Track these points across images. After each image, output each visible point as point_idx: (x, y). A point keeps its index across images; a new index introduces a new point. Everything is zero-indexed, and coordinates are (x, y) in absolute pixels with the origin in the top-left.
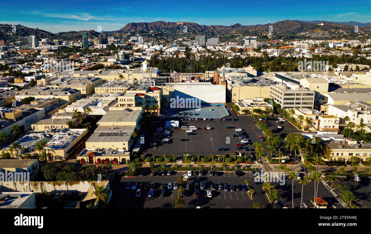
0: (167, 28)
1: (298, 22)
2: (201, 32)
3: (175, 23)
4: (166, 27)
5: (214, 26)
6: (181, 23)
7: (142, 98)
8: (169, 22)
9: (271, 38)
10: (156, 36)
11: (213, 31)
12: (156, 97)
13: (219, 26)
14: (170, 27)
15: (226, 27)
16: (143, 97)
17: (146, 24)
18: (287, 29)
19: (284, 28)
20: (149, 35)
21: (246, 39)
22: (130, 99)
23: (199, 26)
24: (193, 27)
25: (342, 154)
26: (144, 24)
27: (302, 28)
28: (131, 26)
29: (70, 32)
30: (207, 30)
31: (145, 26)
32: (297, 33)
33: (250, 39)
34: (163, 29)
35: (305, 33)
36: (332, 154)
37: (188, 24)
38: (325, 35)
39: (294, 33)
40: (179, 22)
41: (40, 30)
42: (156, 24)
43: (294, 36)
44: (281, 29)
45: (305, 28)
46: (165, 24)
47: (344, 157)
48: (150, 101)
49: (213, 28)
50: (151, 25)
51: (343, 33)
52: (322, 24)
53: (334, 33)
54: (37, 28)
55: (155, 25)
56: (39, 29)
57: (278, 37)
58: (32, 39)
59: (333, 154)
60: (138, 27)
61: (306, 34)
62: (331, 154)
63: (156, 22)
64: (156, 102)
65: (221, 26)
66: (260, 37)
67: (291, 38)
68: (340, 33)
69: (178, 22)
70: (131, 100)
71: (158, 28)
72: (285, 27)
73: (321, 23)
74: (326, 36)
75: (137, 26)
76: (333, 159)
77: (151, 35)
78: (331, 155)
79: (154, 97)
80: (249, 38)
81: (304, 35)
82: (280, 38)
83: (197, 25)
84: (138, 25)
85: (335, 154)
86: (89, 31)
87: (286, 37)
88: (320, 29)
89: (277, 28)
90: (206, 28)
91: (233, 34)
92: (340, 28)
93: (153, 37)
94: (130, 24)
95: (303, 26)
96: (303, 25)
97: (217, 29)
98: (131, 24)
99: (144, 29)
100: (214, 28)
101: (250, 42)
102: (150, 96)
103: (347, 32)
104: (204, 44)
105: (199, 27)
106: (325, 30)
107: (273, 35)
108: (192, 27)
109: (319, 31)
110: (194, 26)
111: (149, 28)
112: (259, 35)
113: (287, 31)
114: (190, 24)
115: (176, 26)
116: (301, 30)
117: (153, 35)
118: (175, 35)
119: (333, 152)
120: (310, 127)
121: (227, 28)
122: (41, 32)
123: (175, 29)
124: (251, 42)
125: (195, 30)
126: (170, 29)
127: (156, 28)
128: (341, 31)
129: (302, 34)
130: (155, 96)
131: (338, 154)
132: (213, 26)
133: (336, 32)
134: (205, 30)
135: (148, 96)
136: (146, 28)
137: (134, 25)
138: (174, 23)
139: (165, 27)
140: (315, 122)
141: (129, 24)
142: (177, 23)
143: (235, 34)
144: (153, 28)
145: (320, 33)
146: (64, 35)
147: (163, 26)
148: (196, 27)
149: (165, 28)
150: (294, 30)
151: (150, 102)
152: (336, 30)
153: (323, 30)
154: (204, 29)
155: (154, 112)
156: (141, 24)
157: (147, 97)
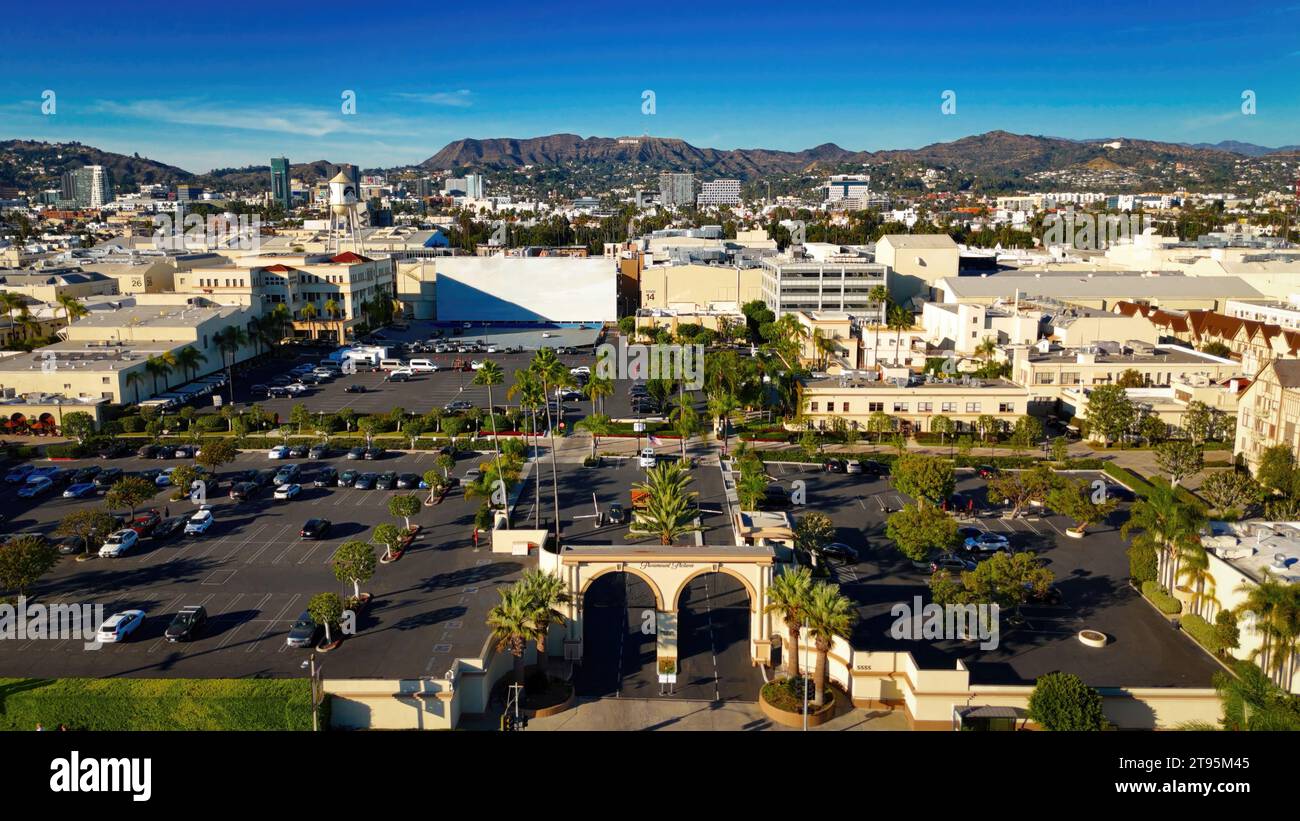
0: (586, 157)
1: (1036, 138)
2: (701, 169)
3: (615, 141)
4: (582, 155)
5: (747, 152)
6: (632, 142)
7: (282, 279)
8: (592, 138)
9: (933, 186)
10: (540, 178)
11: (744, 168)
12: (338, 280)
13: (763, 151)
14: (596, 153)
15: (790, 154)
16: (285, 275)
17: (514, 143)
18: (995, 163)
19: (988, 158)
20: (515, 175)
21: (834, 184)
22: (234, 281)
23: (695, 151)
24: (675, 153)
25: (846, 407)
26: (507, 144)
27: (1047, 157)
28: (462, 151)
29: (251, 170)
30: (723, 163)
31: (509, 151)
32: (1027, 174)
33: (846, 184)
34: (570, 159)
35: (1053, 174)
36: (810, 407)
37: (658, 142)
38: (1122, 179)
39: (1017, 174)
40: (627, 138)
41: (146, 161)
42: (547, 145)
43: (1015, 181)
44: (975, 161)
45: (1057, 158)
46: (578, 143)
47: (854, 419)
48: (318, 294)
49: (744, 157)
50: (532, 147)
51: (1186, 173)
52: (1116, 145)
53: (1157, 173)
54: (136, 154)
55: (543, 148)
56: (142, 156)
57: (959, 184)
58: (90, 178)
59: (815, 407)
60: (485, 155)
61: (1060, 176)
62: (806, 406)
63: (548, 138)
64: (338, 297)
65: (773, 153)
66: (895, 184)
67: (1003, 189)
68: (1178, 175)
69: (623, 138)
70: (238, 284)
71: (553, 158)
72: (992, 155)
73: (1113, 141)
74: (1126, 182)
75: (484, 149)
76: (817, 424)
77: (524, 176)
78: (808, 411)
79: (331, 280)
80: (844, 179)
81: (1053, 178)
82: (965, 187)
83: (690, 147)
84: (487, 145)
85: (823, 408)
86: (312, 164)
87: (985, 184)
88: (1110, 159)
89: (962, 156)
90: (718, 159)
91: (807, 174)
92: (1180, 159)
93: (530, 184)
94: (458, 143)
95: (1050, 152)
96: (1053, 148)
97: (756, 161)
98: (461, 145)
99: (504, 161)
100: (748, 159)
101: (846, 193)
102: (317, 277)
103: (1200, 170)
104: (691, 199)
105: (696, 155)
106: (1124, 165)
107: (940, 177)
108: (670, 155)
109: (1105, 166)
110: (679, 151)
111: (524, 156)
112: (893, 178)
113: (996, 168)
114: (666, 145)
115: (615, 151)
116: (1044, 163)
117: (529, 177)
118: (609, 180)
119: (814, 399)
120: (830, 365)
121: (791, 160)
122: (145, 165)
123: (613, 159)
124: (851, 194)
125: (679, 163)
126: (596, 161)
127: (547, 156)
128: (1180, 168)
129: (1045, 175)
130: (334, 277)
131: (831, 406)
132: (744, 153)
133: (1163, 169)
134: (714, 164)
135: (310, 276)
136: (512, 156)
137: (473, 147)
138: (610, 142)
139: (578, 156)
140: (845, 345)
141: (455, 144)
142: (621, 142)
143: (812, 174)
144: (538, 156)
145: (1108, 173)
146: (227, 178)
147: (572, 151)
148: (684, 154)
149: (578, 158)
150: (1020, 163)
151: (318, 298)
152: (1165, 163)
153: (1119, 163)
154: (711, 160)
155: (323, 328)
156: (496, 144)
157: (307, 280)
